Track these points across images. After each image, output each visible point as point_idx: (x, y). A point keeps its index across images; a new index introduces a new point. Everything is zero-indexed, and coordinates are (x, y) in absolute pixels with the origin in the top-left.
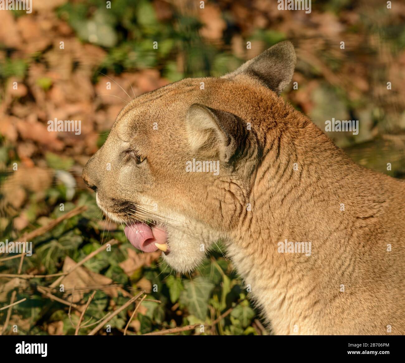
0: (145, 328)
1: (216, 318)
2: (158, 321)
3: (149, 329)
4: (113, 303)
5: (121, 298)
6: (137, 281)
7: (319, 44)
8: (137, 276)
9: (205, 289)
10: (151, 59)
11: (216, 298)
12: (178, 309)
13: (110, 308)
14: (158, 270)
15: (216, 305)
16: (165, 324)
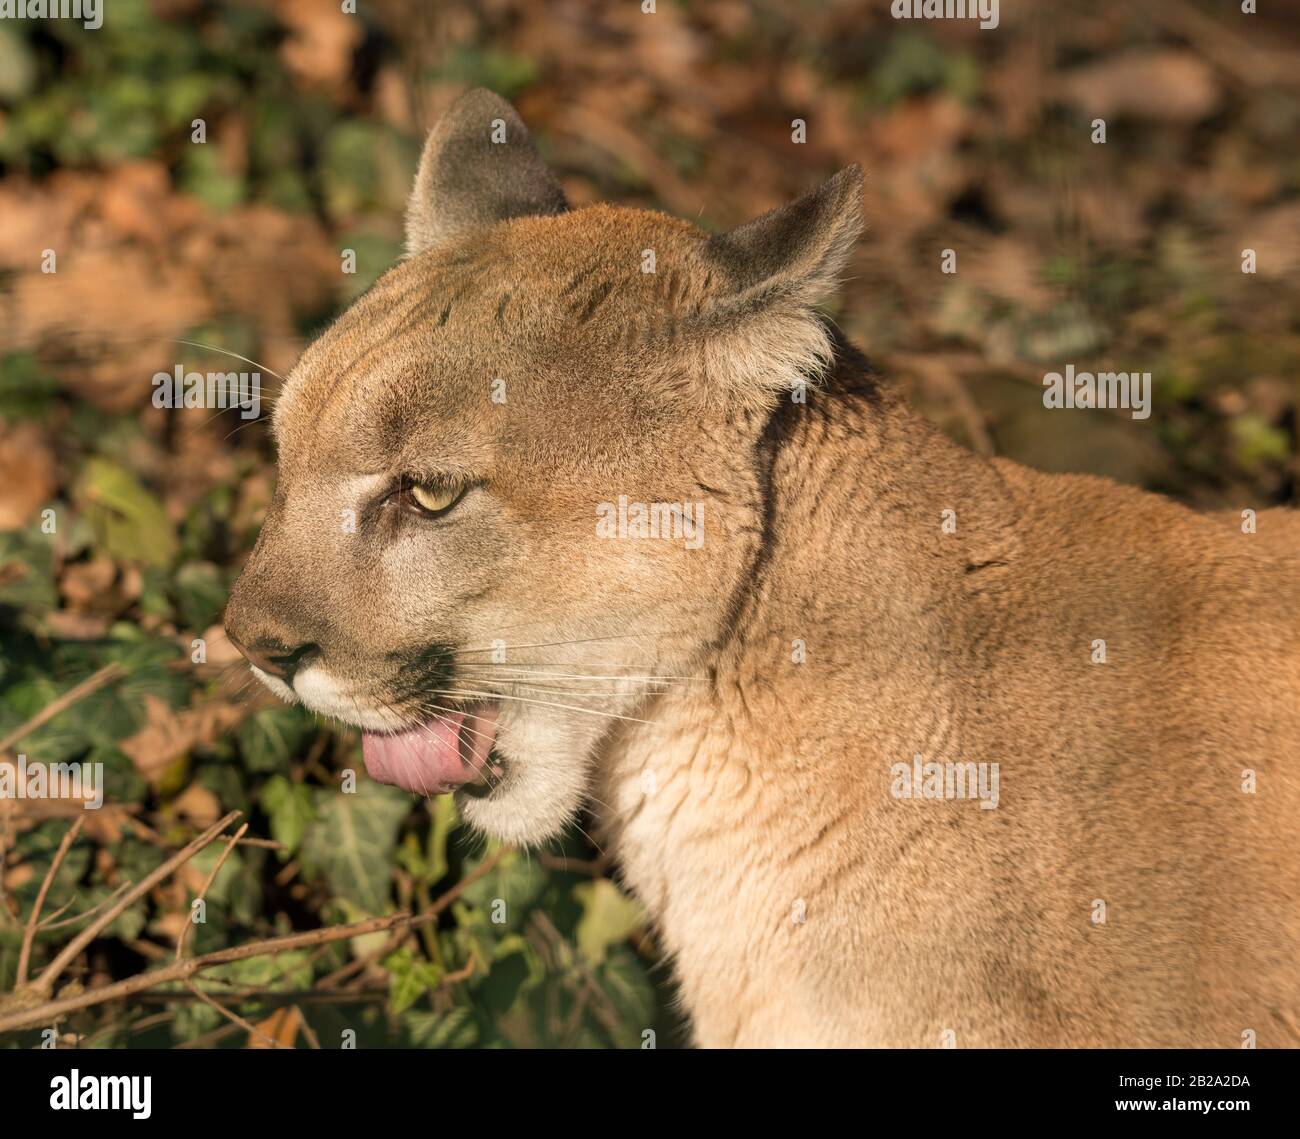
0: (208, 937)
1: (415, 908)
2: (244, 915)
3: (219, 938)
4: (105, 859)
5: (131, 846)
6: (175, 793)
7: (634, 95)
8: (173, 780)
9: (383, 816)
10: (141, 132)
11: (412, 843)
12: (297, 880)
13: (97, 876)
14: (237, 760)
15: (415, 866)
16: (262, 925)
